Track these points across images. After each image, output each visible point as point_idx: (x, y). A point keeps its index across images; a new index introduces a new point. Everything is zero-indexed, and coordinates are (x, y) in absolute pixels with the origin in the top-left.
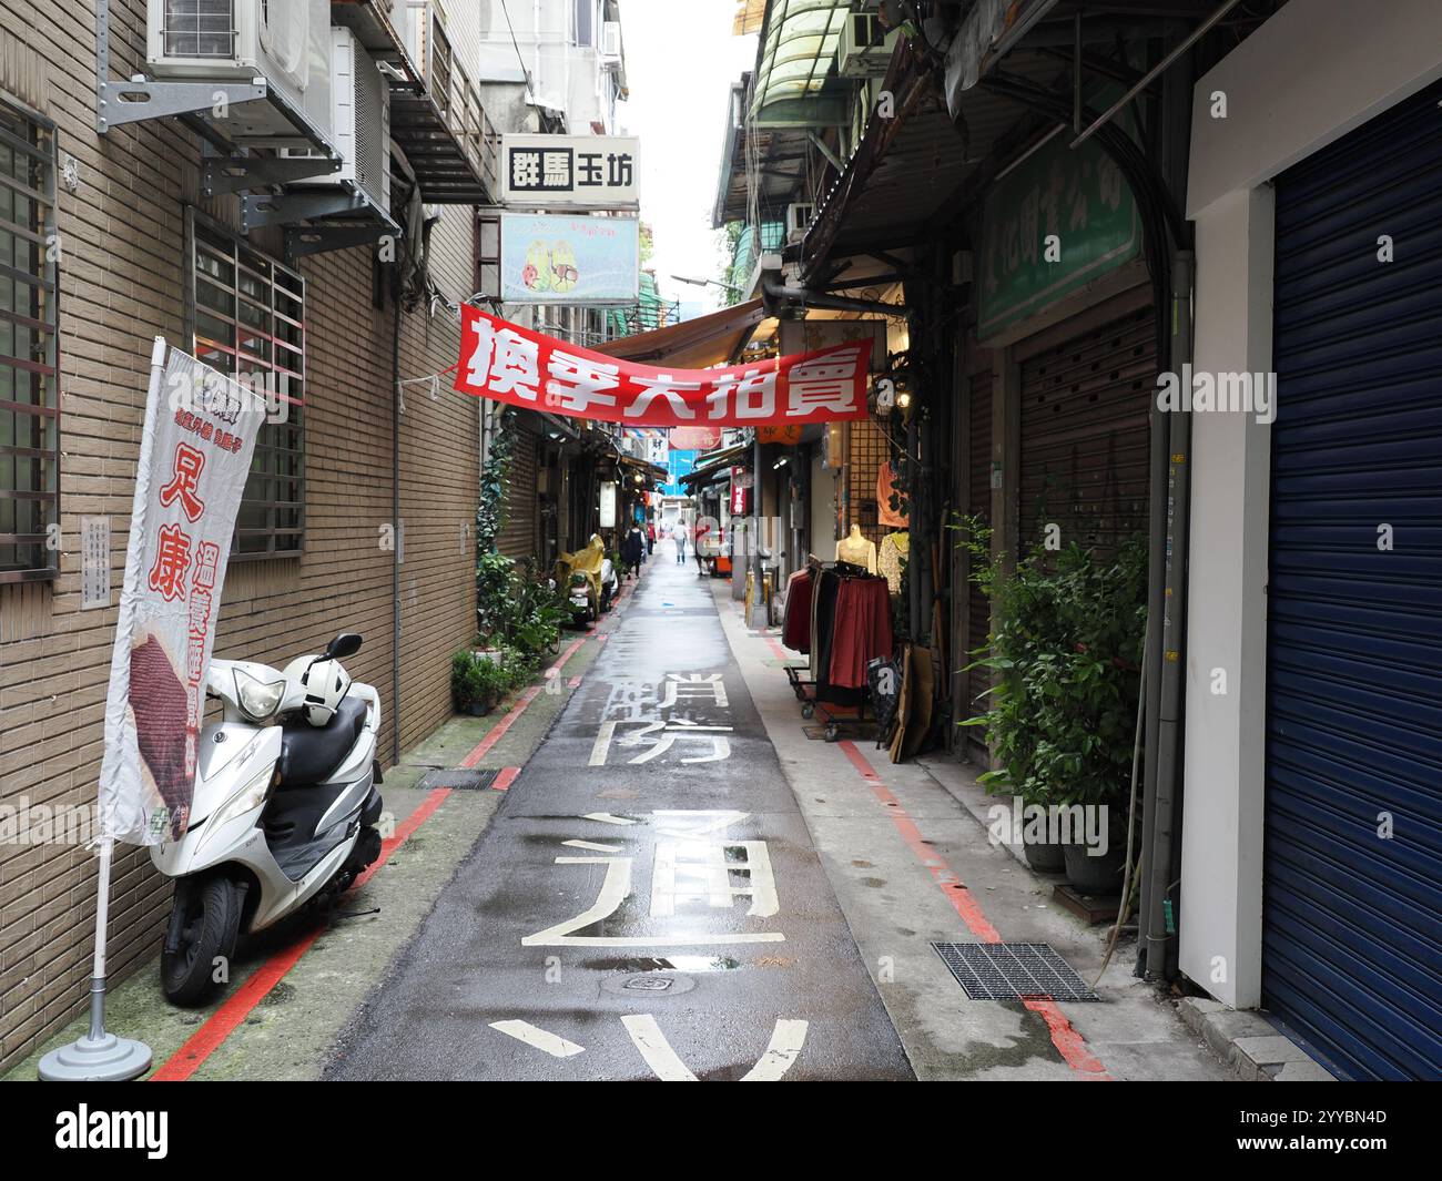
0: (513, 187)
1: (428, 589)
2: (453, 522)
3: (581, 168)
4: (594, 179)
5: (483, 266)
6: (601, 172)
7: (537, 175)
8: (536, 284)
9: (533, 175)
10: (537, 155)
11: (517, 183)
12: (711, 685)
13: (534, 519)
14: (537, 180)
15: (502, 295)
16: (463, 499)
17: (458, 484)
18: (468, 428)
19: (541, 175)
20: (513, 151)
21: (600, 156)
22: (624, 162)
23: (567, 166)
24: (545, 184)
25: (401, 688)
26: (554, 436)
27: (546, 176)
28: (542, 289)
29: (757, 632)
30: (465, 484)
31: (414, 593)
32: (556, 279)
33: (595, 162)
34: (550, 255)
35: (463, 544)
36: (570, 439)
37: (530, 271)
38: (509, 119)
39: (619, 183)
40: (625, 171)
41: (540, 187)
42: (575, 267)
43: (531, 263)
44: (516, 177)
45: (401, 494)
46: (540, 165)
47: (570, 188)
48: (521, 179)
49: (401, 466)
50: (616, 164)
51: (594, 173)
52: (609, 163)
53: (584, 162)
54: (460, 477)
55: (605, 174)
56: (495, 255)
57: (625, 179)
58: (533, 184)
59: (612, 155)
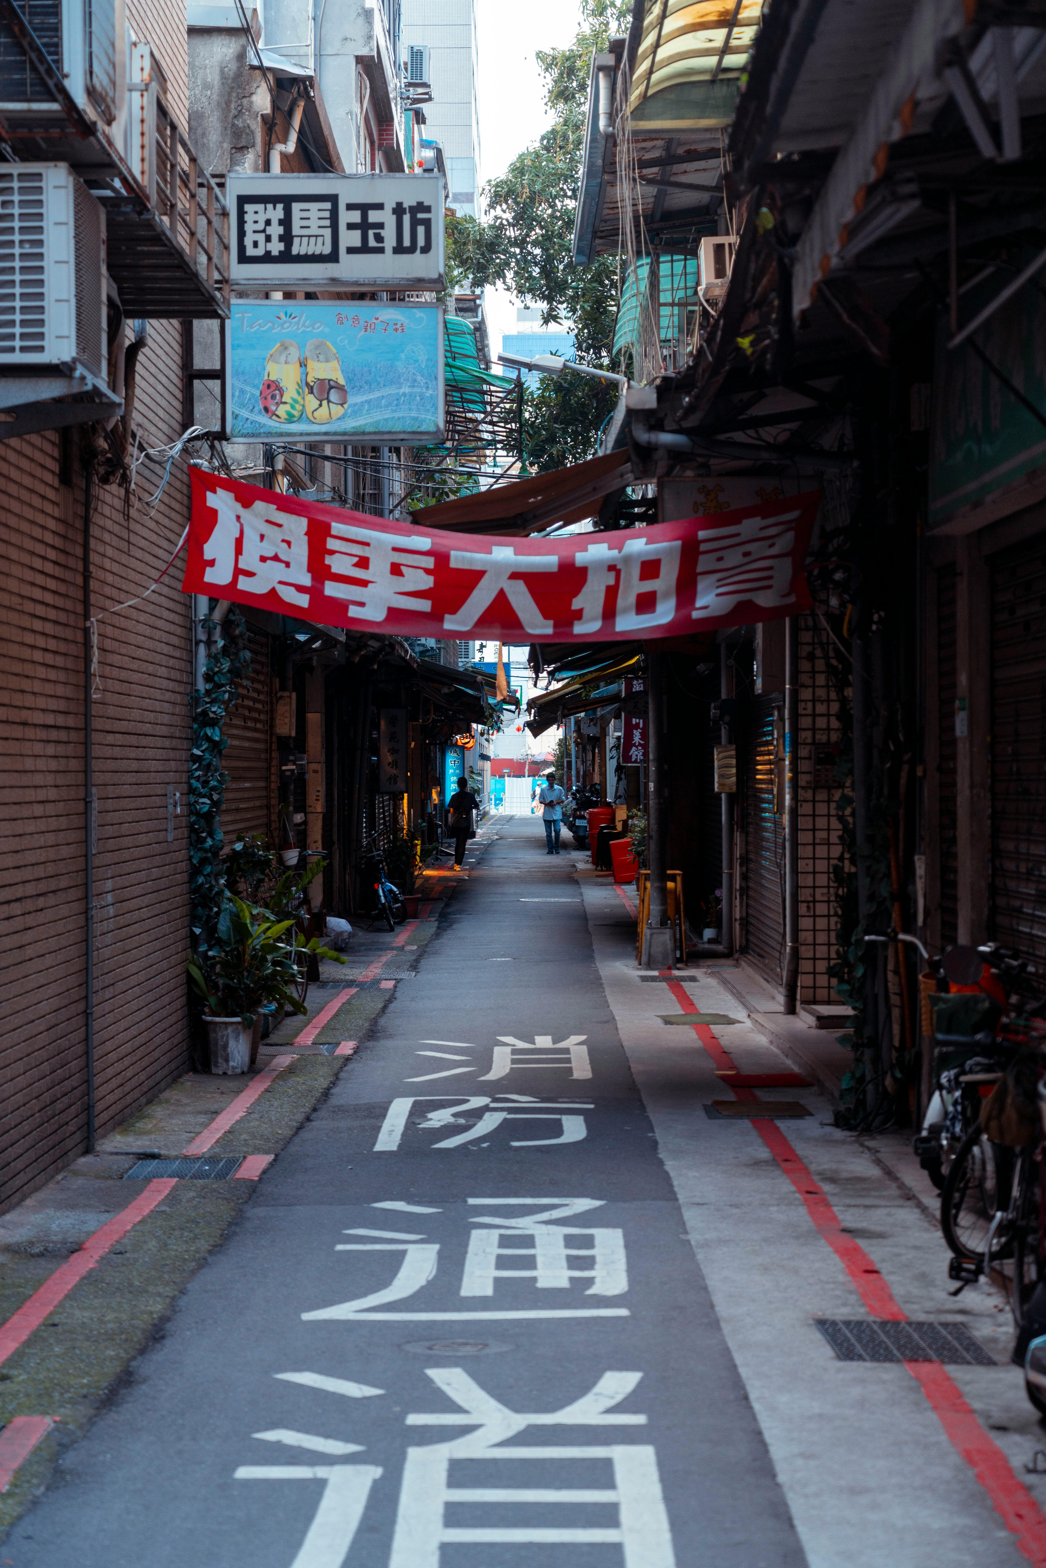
0: (243, 258)
1: (127, 893)
2: (159, 790)
3: (351, 226)
4: (372, 243)
5: (196, 383)
6: (383, 233)
7: (281, 238)
8: (282, 410)
9: (275, 238)
10: (280, 206)
11: (250, 251)
12: (567, 1051)
13: (267, 779)
14: (281, 246)
15: (228, 429)
16: (172, 754)
17: (164, 730)
18: (175, 640)
19: (287, 238)
20: (243, 200)
21: (380, 207)
22: (420, 216)
23: (327, 223)
24: (295, 251)
25: (96, 1039)
26: (302, 638)
27: (296, 241)
28: (290, 419)
29: (655, 973)
30: (172, 729)
31: (109, 898)
32: (311, 402)
33: (374, 216)
34: (303, 364)
35: (171, 826)
36: (330, 642)
37: (272, 389)
38: (221, 95)
39: (411, 250)
40: (421, 230)
41: (286, 257)
42: (342, 381)
43: (272, 378)
44: (248, 241)
45: (96, 751)
46: (286, 222)
47: (333, 257)
48: (256, 244)
49: (95, 709)
50: (407, 218)
51: (371, 233)
52: (394, 217)
53: (355, 217)
54: (166, 719)
55: (389, 234)
56: (218, 367)
57: (421, 242)
58: (275, 253)
59: (399, 205)
